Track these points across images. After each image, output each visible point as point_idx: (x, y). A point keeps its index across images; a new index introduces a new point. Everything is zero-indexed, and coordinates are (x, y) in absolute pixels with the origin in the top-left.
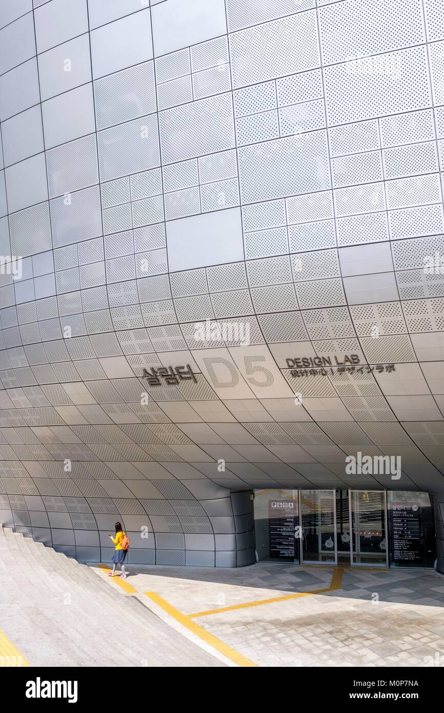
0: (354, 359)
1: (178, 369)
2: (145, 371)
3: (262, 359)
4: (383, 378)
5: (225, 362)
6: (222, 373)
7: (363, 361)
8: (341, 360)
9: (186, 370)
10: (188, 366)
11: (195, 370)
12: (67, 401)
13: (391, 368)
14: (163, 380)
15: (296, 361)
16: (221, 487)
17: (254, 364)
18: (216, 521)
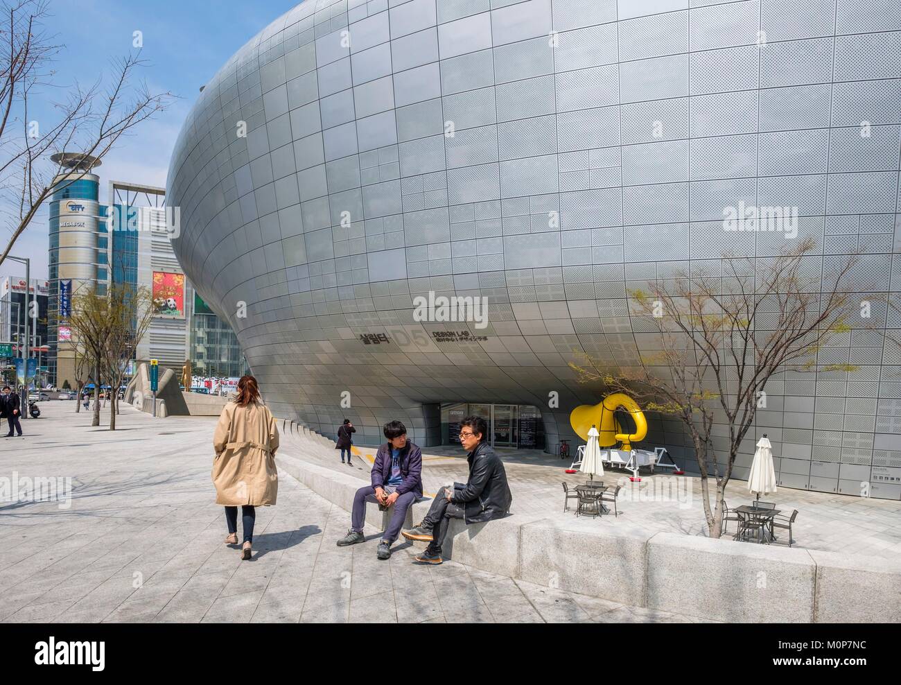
0: (466, 333)
1: (378, 335)
2: (361, 335)
3: (421, 332)
4: (482, 342)
5: (403, 333)
6: (402, 338)
7: (471, 335)
8: (460, 334)
9: (382, 336)
10: (384, 334)
11: (387, 336)
12: (322, 351)
13: (485, 339)
14: (371, 341)
15: (438, 333)
16: (416, 401)
17: (417, 334)
18: (414, 420)
